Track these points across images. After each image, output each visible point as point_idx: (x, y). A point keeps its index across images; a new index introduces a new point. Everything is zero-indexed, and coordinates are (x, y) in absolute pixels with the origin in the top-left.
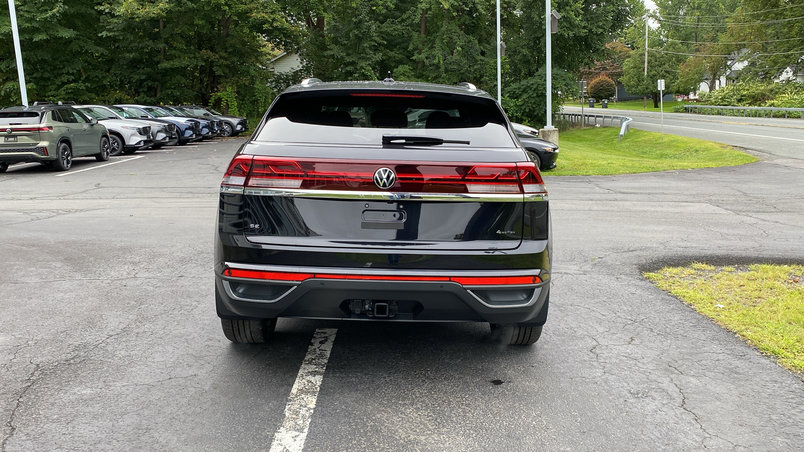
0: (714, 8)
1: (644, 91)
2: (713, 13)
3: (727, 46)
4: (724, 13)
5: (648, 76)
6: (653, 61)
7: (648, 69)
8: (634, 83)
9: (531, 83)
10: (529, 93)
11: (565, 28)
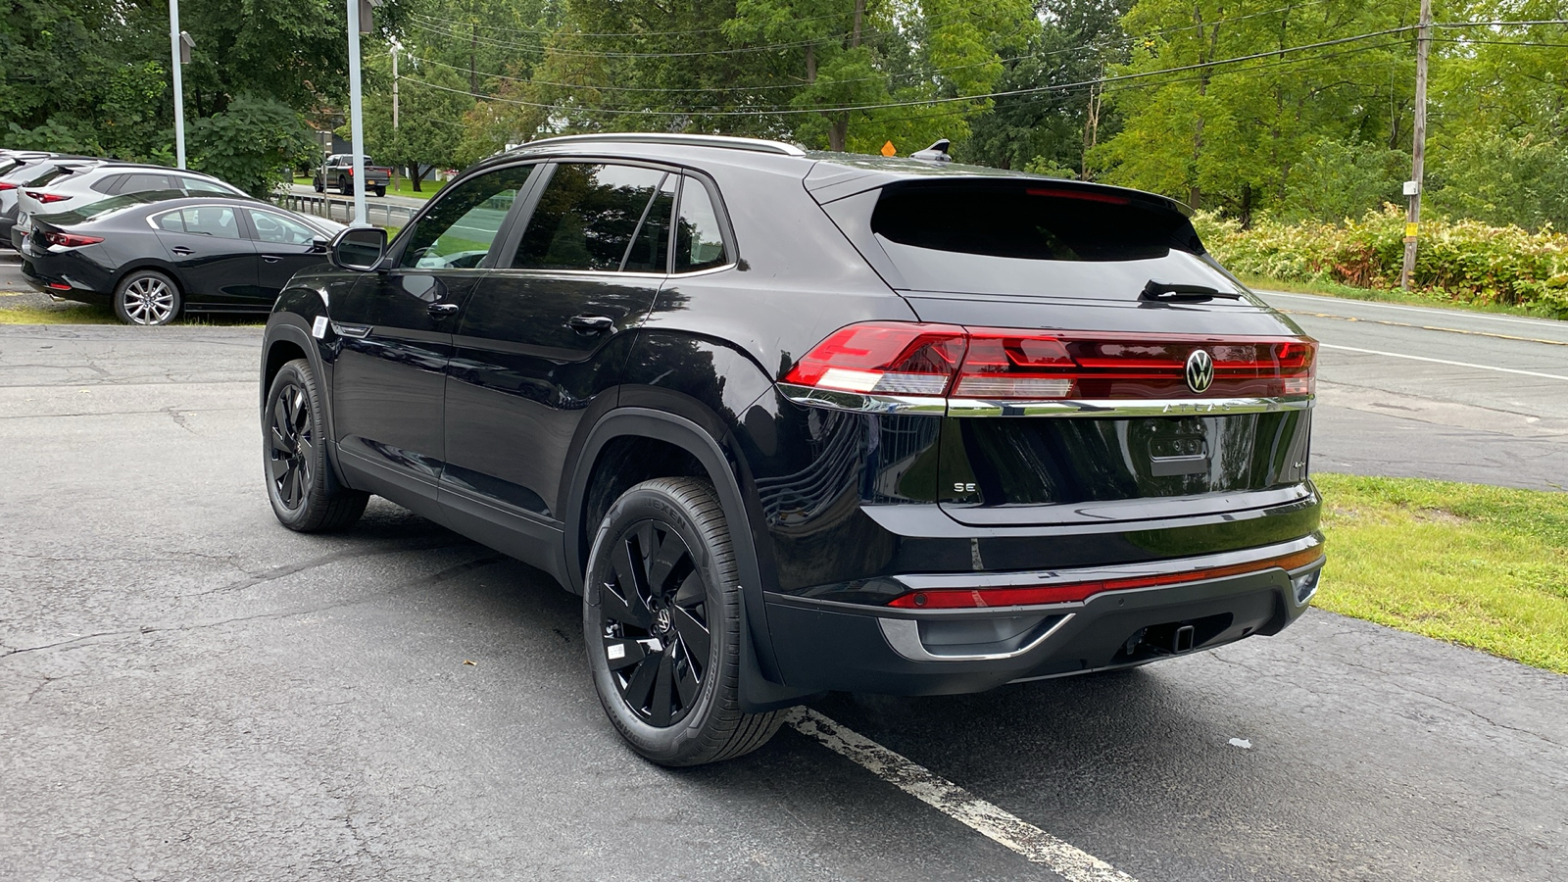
0: (501, 14)
1: (394, 157)
2: (501, 22)
3: (549, 89)
4: (520, 25)
5: (401, 130)
6: (409, 101)
7: (400, 115)
8: (373, 140)
9: (221, 125)
10: (217, 147)
11: (293, 19)
